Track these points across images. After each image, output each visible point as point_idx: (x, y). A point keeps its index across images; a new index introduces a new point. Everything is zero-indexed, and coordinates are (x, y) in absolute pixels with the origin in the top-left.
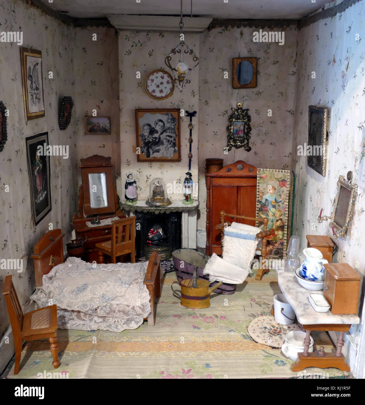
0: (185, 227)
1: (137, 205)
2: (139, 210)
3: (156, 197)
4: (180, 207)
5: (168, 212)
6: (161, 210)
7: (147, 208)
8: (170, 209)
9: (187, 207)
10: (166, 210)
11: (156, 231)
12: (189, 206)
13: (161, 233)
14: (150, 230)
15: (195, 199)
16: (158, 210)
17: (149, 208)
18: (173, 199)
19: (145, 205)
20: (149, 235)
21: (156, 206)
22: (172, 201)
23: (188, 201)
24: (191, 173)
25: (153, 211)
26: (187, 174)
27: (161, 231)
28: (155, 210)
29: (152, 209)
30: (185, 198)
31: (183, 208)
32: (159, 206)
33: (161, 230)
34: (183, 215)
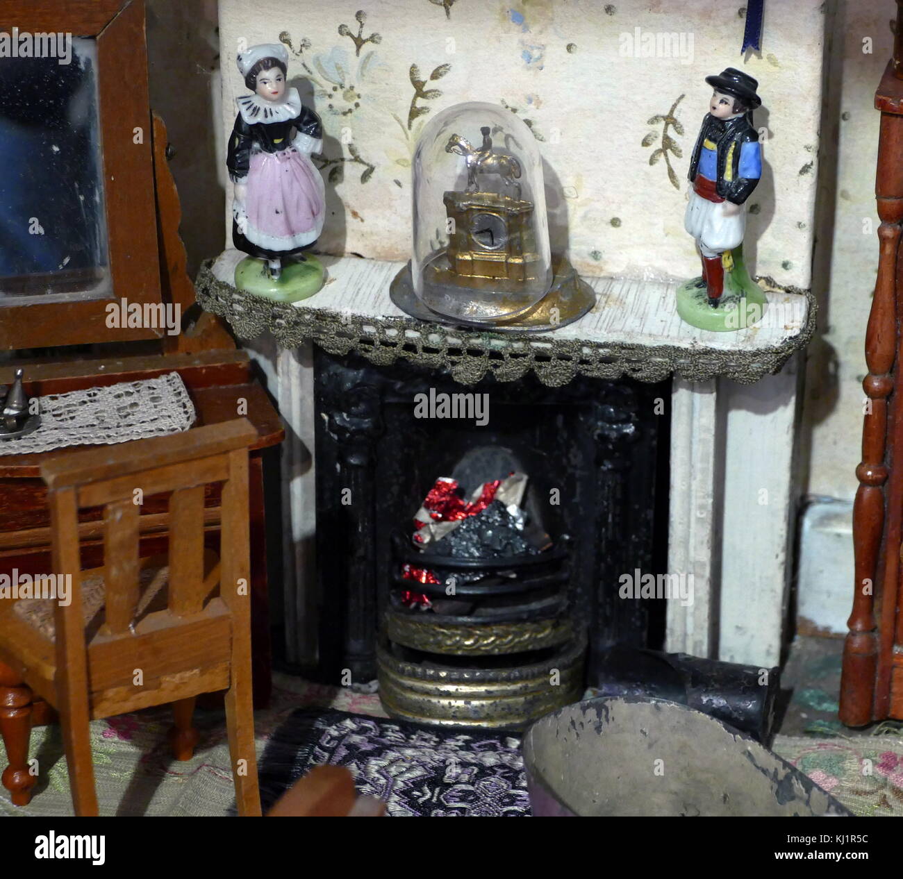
0: (688, 494)
1: (319, 301)
2: (332, 343)
3: (470, 247)
4: (648, 342)
5: (554, 377)
6: (495, 355)
7: (392, 333)
8: (565, 352)
9: (708, 352)
10: (542, 357)
11: (479, 492)
12: (724, 342)
13: (513, 510)
14: (432, 484)
15: (783, 278)
16: (475, 352)
17: (411, 334)
18: (612, 268)
19: (386, 309)
20: (419, 525)
21: (467, 328)
22: (599, 288)
23: (715, 302)
24: (753, 83)
25: (437, 359)
26: (721, 83)
27: (512, 497)
28: (454, 351)
29: (434, 338)
30: (697, 271)
31: (672, 352)
32: (483, 328)
33: (521, 487)
34: (681, 398)
